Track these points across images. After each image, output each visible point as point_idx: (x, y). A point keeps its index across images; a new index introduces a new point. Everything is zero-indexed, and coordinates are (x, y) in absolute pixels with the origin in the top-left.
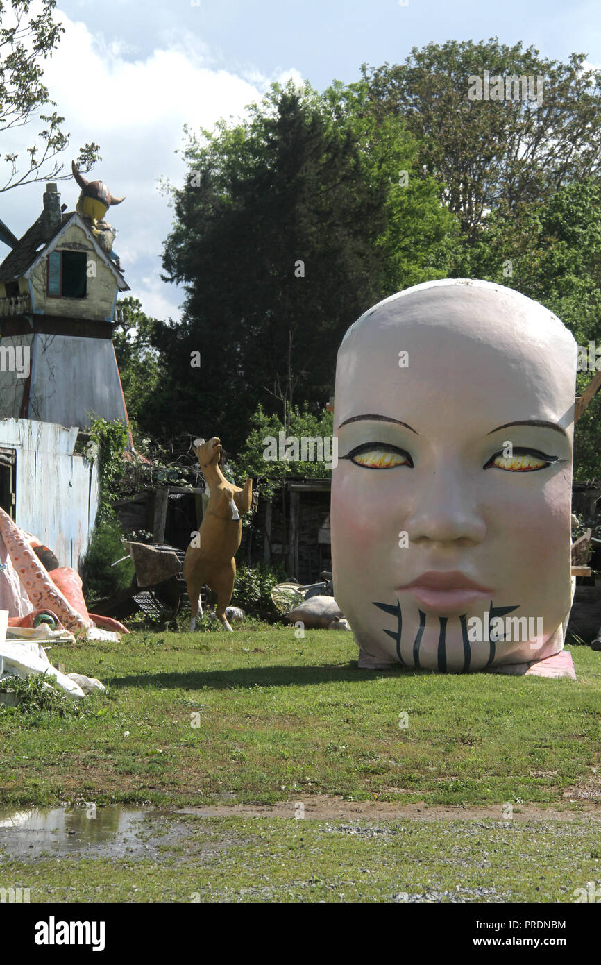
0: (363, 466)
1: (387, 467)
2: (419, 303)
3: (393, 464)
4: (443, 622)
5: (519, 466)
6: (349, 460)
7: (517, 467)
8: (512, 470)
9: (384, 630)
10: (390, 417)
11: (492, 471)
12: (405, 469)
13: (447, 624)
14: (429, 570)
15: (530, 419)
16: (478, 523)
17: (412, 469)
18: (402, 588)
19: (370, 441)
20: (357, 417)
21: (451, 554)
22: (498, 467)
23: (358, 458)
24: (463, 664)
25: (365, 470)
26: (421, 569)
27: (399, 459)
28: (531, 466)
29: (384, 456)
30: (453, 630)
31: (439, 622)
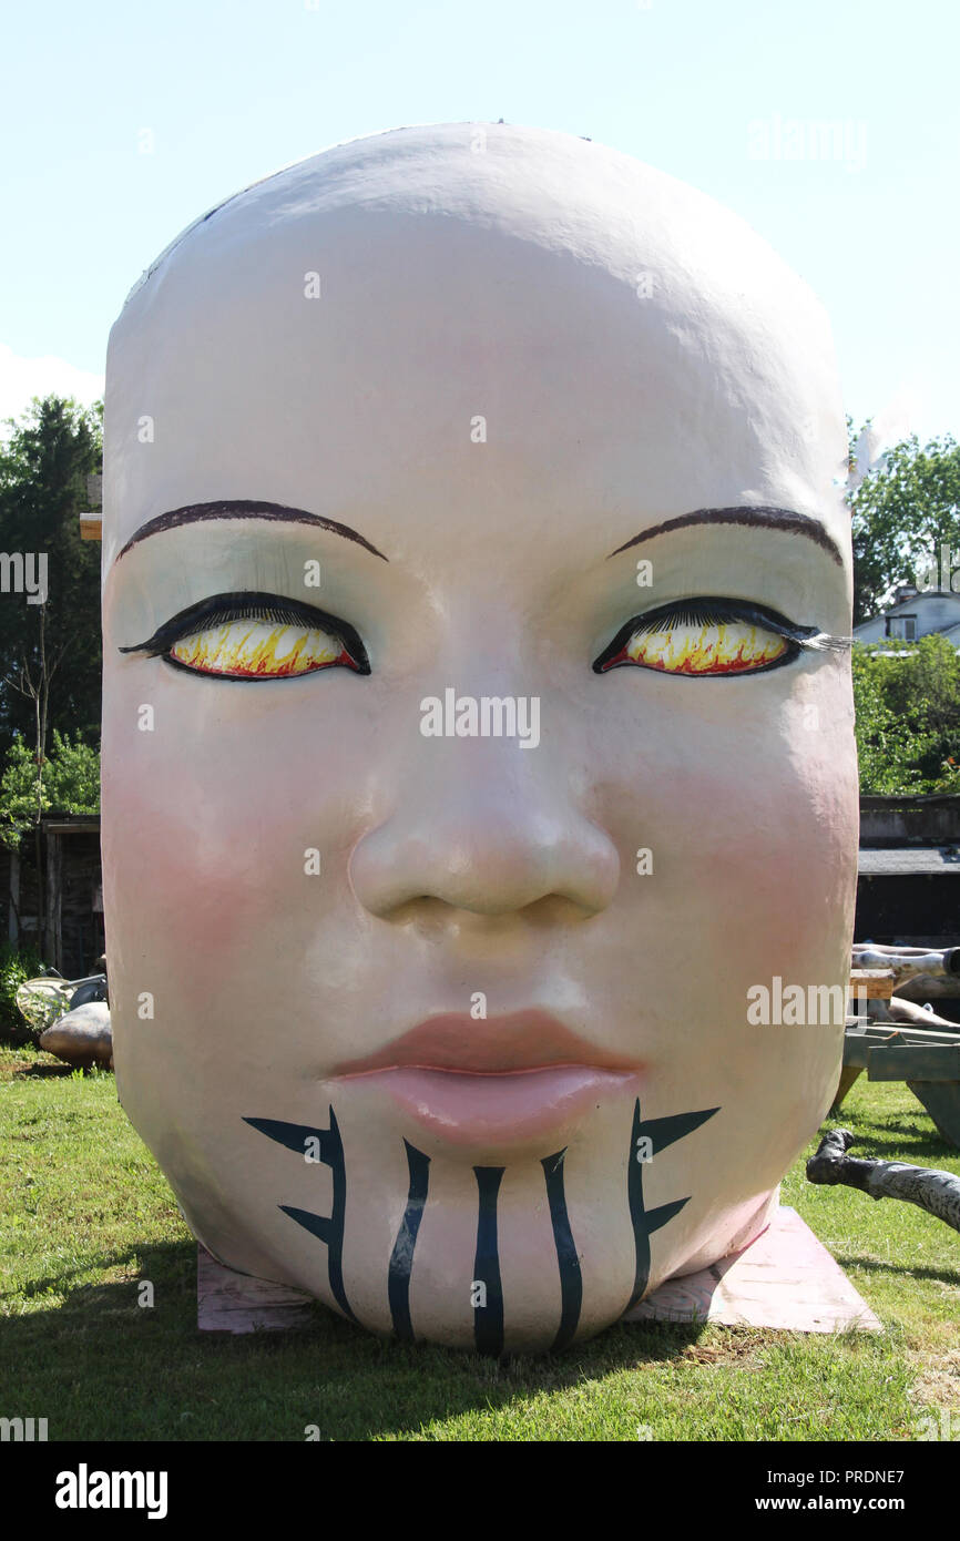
0: (204, 673)
1: (284, 674)
2: (359, 165)
3: (301, 665)
4: (489, 1180)
5: (711, 658)
6: (158, 662)
7: (705, 661)
8: (686, 670)
9: (286, 1209)
10: (292, 506)
11: (620, 676)
12: (342, 680)
13: (502, 1188)
14: (438, 1009)
15: (743, 503)
16: (599, 847)
17: (371, 676)
18: (346, 1070)
19: (226, 590)
20: (179, 512)
21: (514, 947)
22: (640, 663)
23: (185, 650)
24: (558, 1321)
25: (209, 688)
26: (410, 1010)
27: (322, 647)
28: (745, 658)
29: (274, 639)
30: (522, 1210)
31: (475, 1183)
